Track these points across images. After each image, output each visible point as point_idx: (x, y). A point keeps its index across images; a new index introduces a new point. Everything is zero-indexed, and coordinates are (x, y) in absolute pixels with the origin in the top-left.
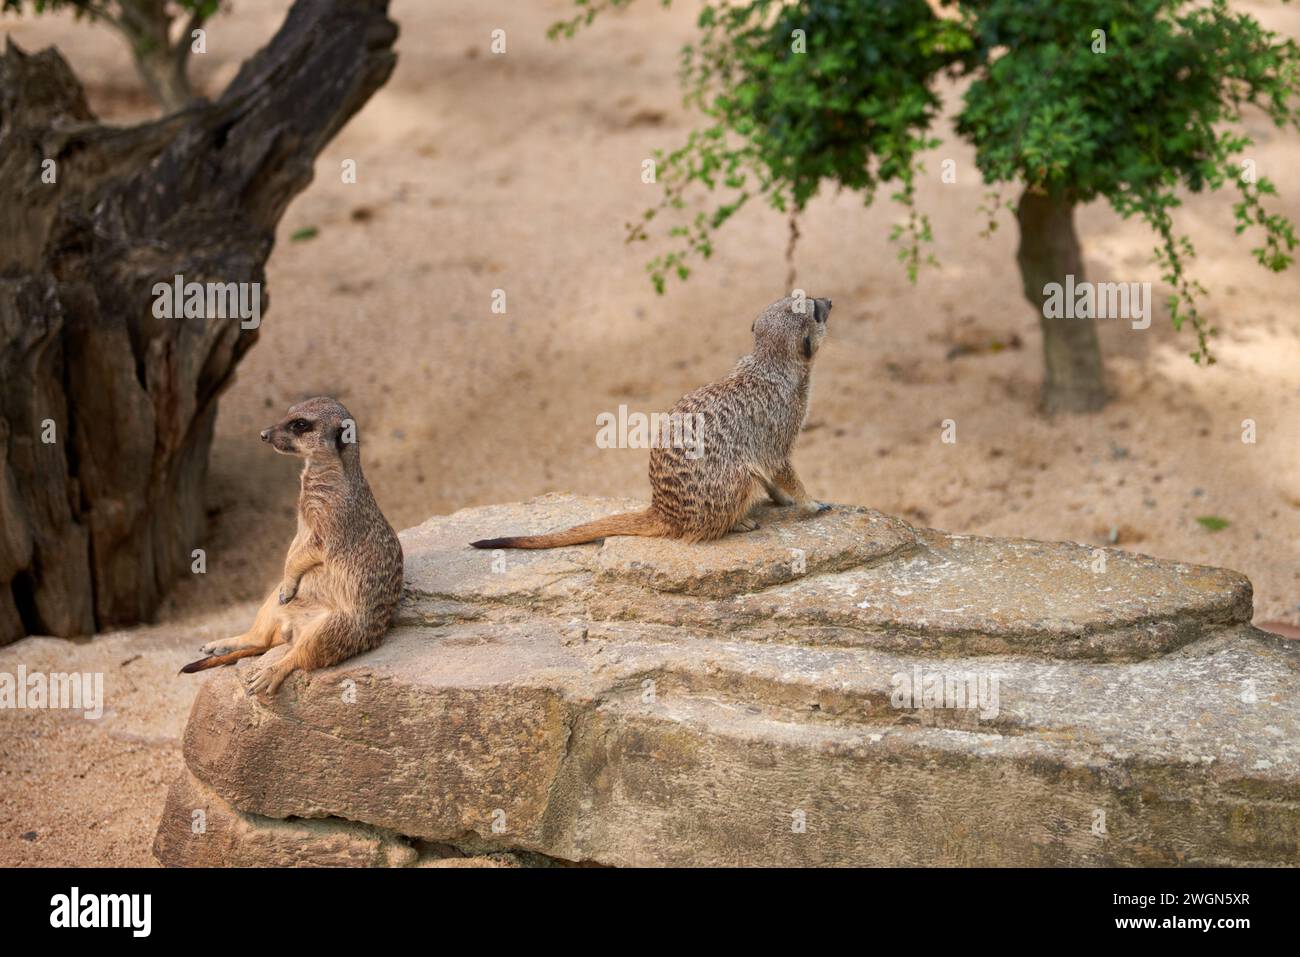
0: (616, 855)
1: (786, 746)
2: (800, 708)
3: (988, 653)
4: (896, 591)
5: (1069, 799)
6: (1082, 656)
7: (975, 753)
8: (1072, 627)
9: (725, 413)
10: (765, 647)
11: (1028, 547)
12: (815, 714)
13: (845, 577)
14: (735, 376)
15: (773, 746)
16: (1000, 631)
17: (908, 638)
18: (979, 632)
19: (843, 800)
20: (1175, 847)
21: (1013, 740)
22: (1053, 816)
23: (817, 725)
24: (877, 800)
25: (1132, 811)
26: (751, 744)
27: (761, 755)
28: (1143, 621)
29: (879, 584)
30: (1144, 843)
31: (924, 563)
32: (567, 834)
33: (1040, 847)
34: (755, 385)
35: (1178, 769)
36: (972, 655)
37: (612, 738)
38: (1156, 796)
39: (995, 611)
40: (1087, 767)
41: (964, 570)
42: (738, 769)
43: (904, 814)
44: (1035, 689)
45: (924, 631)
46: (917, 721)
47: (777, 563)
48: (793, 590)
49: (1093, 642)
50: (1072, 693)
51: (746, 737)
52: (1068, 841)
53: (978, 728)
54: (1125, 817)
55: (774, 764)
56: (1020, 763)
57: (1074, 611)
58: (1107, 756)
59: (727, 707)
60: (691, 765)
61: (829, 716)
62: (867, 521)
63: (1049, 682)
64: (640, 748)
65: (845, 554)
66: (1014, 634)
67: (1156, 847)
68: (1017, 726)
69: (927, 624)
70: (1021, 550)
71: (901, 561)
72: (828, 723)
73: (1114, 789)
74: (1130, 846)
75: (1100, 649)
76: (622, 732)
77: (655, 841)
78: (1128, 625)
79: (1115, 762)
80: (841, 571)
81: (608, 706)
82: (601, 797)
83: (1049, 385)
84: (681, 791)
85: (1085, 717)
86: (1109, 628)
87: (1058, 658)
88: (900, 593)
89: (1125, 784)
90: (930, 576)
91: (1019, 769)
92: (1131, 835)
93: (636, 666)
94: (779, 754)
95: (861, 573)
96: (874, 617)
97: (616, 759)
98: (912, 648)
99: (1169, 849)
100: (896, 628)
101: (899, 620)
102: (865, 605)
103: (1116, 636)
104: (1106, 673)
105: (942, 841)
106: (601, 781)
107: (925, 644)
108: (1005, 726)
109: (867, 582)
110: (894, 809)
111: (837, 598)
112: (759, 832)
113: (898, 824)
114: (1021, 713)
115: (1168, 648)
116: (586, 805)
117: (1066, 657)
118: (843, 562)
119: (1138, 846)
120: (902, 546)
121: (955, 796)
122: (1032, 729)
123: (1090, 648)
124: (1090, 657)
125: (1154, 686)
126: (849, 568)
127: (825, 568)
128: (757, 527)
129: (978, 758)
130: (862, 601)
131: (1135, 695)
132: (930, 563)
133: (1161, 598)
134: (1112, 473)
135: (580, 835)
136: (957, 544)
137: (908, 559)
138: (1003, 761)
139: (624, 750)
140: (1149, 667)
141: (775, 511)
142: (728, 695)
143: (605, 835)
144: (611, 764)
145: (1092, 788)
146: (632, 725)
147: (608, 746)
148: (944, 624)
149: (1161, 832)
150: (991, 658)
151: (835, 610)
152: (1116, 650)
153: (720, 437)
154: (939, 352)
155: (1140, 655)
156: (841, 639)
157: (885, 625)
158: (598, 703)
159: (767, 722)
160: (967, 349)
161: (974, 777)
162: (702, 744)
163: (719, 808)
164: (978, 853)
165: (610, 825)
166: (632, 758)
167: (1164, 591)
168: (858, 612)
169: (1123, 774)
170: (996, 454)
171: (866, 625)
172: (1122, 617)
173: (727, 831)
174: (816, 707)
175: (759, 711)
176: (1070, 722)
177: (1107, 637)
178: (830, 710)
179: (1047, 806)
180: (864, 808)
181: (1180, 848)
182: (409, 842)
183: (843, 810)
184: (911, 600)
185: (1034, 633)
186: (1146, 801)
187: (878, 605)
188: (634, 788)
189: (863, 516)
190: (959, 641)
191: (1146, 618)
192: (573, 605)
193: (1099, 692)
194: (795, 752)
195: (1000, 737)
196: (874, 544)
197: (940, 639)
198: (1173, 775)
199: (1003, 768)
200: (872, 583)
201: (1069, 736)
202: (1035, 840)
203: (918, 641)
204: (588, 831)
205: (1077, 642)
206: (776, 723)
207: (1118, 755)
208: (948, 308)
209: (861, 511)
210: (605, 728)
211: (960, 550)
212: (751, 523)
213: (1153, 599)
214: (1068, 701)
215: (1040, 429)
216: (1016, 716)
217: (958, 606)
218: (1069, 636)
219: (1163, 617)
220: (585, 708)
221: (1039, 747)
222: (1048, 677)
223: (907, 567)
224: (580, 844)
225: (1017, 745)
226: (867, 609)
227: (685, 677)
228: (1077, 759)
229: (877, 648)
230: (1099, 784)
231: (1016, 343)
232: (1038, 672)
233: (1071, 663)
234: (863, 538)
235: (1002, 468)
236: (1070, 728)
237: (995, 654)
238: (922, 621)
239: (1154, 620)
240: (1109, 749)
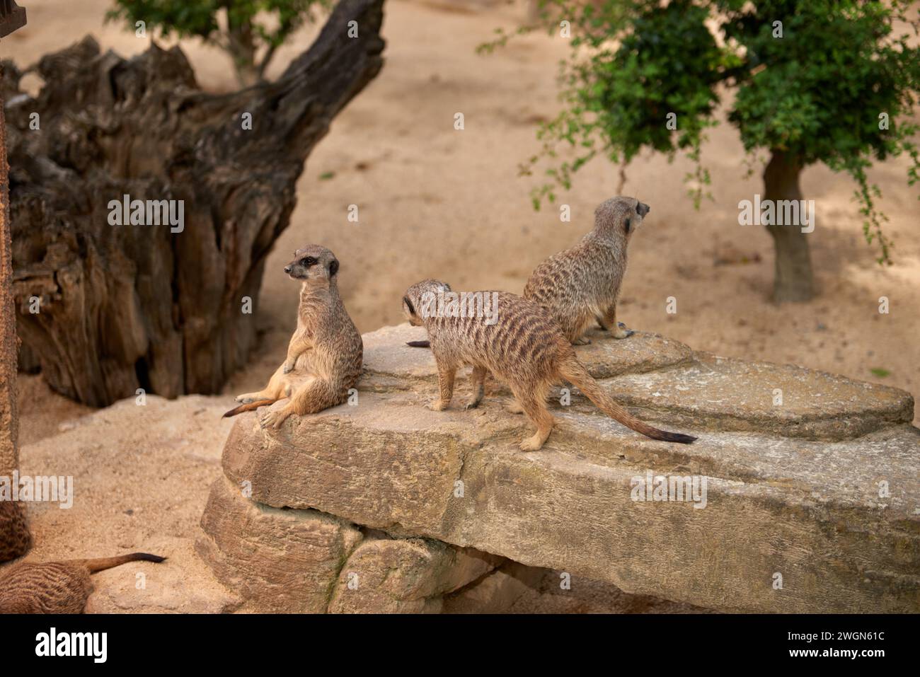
0: (488, 544)
1: (601, 481)
2: (612, 457)
3: (737, 430)
4: (678, 387)
5: (787, 526)
6: (800, 435)
7: (726, 492)
8: (794, 417)
10: (590, 418)
11: (766, 366)
12: (621, 462)
13: (645, 377)
15: (593, 480)
16: (745, 416)
17: (685, 417)
18: (732, 416)
19: (637, 517)
20: (857, 563)
21: (752, 485)
22: (776, 537)
23: (622, 469)
24: (659, 519)
25: (829, 537)
26: (578, 478)
27: (586, 486)
28: (841, 416)
29: (667, 382)
30: (836, 558)
31: (697, 371)
32: (458, 529)
33: (766, 557)
35: (862, 511)
36: (727, 431)
37: (490, 469)
38: (846, 528)
39: (743, 403)
40: (801, 506)
41: (723, 377)
42: (569, 494)
43: (677, 530)
44: (768, 455)
45: (695, 413)
46: (688, 470)
47: (602, 364)
48: (611, 382)
49: (807, 427)
50: (792, 458)
51: (576, 473)
52: (784, 554)
53: (728, 476)
54: (824, 540)
55: (593, 492)
56: (755, 500)
57: (795, 407)
58: (814, 499)
59: (564, 453)
60: (539, 489)
61: (631, 463)
62: (661, 342)
63: (777, 451)
64: (507, 476)
65: (646, 362)
66: (755, 419)
67: (844, 561)
68: (755, 477)
69: (698, 409)
70: (761, 368)
71: (682, 369)
72: (630, 468)
73: (818, 521)
74: (826, 559)
75: (812, 432)
76: (496, 465)
77: (513, 537)
78: (832, 418)
79: (819, 504)
80: (643, 373)
81: (488, 449)
82: (481, 506)
83: (778, 284)
84: (532, 506)
85: (800, 474)
86: (819, 419)
87: (783, 436)
88: (681, 389)
89: (826, 518)
90: (701, 380)
91: (754, 505)
92: (827, 552)
93: (507, 424)
94: (596, 485)
95: (656, 375)
96: (663, 402)
97: (491, 483)
98: (687, 423)
99: (853, 564)
100: (679, 410)
101: (680, 405)
102: (657, 394)
103: (823, 424)
104: (815, 447)
105: (701, 549)
106: (481, 496)
107: (696, 422)
108: (748, 477)
109: (659, 381)
110: (670, 526)
111: (639, 389)
112: (581, 536)
113: (672, 536)
114: (758, 469)
115: (857, 435)
116: (471, 511)
117: (789, 435)
118: (645, 367)
119: (832, 560)
120: (683, 359)
121: (711, 519)
122: (765, 479)
123: (805, 430)
124: (805, 437)
125: (848, 457)
126: (648, 371)
127: (633, 370)
128: (590, 343)
129: (728, 496)
130: (656, 392)
131: (834, 462)
132: (701, 372)
133: (853, 402)
134: (816, 339)
135: (465, 530)
136: (719, 362)
137: (687, 368)
138: (744, 498)
139: (496, 477)
140: (844, 446)
141: (602, 333)
142: (565, 446)
143: (482, 531)
144: (488, 486)
145: (803, 520)
146: (503, 461)
147: (486, 474)
148: (709, 409)
149: (847, 552)
150: (739, 433)
151: (638, 396)
152: (822, 433)
154: (709, 262)
155: (838, 438)
156: (641, 415)
157: (670, 408)
158: (482, 446)
159: (590, 464)
160: (725, 261)
161: (724, 508)
162: (547, 476)
163: (556, 518)
164: (724, 558)
165: (485, 525)
166: (501, 482)
167: (855, 398)
168: (652, 398)
169: (824, 512)
170: (742, 324)
171: (658, 407)
172: (827, 412)
173: (560, 533)
174: (623, 457)
175: (585, 458)
176: (790, 477)
177: (817, 424)
178: (631, 460)
179: (772, 530)
180: (651, 524)
181: (860, 563)
182: (358, 528)
183: (636, 524)
184: (688, 393)
185: (768, 419)
186: (839, 531)
187: (666, 395)
188: (502, 502)
189: (658, 339)
190: (718, 421)
191: (843, 414)
193: (810, 459)
194: (607, 485)
195: (743, 484)
196: (665, 357)
197: (706, 419)
198: (858, 514)
199: (744, 503)
200: (663, 381)
201: (789, 485)
202: (763, 552)
203: (691, 420)
204: (471, 528)
205: (796, 427)
206: (596, 465)
207: (821, 500)
208: (715, 236)
209: (658, 336)
210: (485, 462)
211: (721, 365)
212: (586, 340)
213: (848, 403)
214: (789, 463)
215: (770, 310)
216: (754, 470)
217: (718, 399)
218: (791, 422)
219: (855, 414)
220: (473, 448)
221: (769, 491)
222: (776, 448)
223: (686, 373)
224: (466, 535)
225: (754, 489)
226: (659, 397)
228: (795, 500)
229: (664, 422)
230: (808, 517)
231: (757, 259)
232: (769, 444)
233: (792, 440)
234: (658, 353)
235: (745, 333)
236: (790, 480)
237: (742, 431)
238: (695, 406)
239: (849, 415)
240: (816, 495)
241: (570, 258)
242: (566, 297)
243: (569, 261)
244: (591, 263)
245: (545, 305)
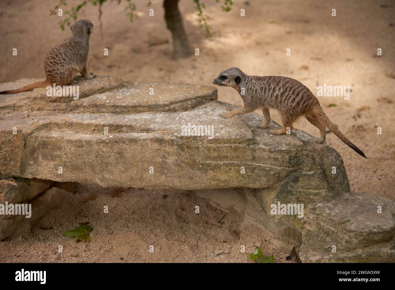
0: (42, 176)
1: (86, 141)
2: (90, 130)
3: (143, 112)
4: (117, 97)
5: (165, 149)
6: (169, 110)
7: (139, 138)
8: (166, 103)
9: (66, 52)
10: (80, 115)
11: (156, 84)
12: (94, 132)
13: (103, 95)
14: (68, 42)
15: (82, 141)
16: (146, 105)
17: (120, 109)
18: (140, 106)
19: (104, 154)
20: (195, 159)
21: (150, 134)
22: (162, 154)
23: (95, 135)
24: (113, 154)
25: (183, 150)
26: (76, 141)
27: (79, 144)
28: (186, 100)
29: (112, 96)
30: (187, 159)
31: (126, 89)
32: (27, 171)
33: (159, 163)
34: (75, 43)
35: (195, 138)
36: (139, 113)
37: (37, 143)
38: (189, 146)
39: (145, 100)
40: (170, 139)
41: (137, 90)
42: (73, 149)
43: (121, 157)
44: (156, 120)
45: (124, 107)
46: (123, 131)
47: (83, 91)
48: (88, 99)
49: (172, 107)
50: (166, 120)
51: (75, 139)
52: (166, 160)
53: (139, 132)
54: (181, 152)
55: (83, 146)
56: (151, 140)
57: (167, 99)
58: (175, 136)
59: (70, 132)
60: (60, 149)
61: (98, 132)
62: (109, 79)
63: (160, 118)
64: (45, 145)
65: (102, 88)
66: (150, 106)
67: (190, 160)
68: (151, 130)
69: (125, 105)
70: (154, 85)
71: (119, 89)
72: (98, 134)
73: (178, 145)
74: (183, 160)
75: (174, 108)
76: (40, 141)
77: (52, 171)
78: (182, 101)
79: (177, 137)
80: (102, 93)
81: (35, 134)
82: (36, 160)
83: (175, 52)
84: (58, 156)
85: (169, 126)
86: (177, 102)
87: (163, 111)
88: (118, 97)
89: (181, 143)
90: (127, 93)
91: (151, 142)
92: (183, 157)
93: (43, 122)
94: (84, 143)
95: (108, 93)
96: (110, 104)
97: (38, 149)
98: (121, 112)
99: (194, 160)
100: (117, 107)
101: (117, 104)
102: (108, 101)
103: (179, 104)
104: (176, 114)
105: (132, 164)
106: (35, 155)
107: (125, 111)
108: (148, 131)
109: (109, 95)
110: (118, 156)
111: (100, 100)
112: (81, 166)
113: (119, 160)
114: (152, 127)
115: (193, 107)
116: (32, 162)
117: (165, 111)
118: (102, 90)
119: (186, 160)
120: (119, 85)
121: (134, 150)
122: (155, 131)
123: (171, 108)
124: (171, 111)
125: (189, 117)
126: (104, 92)
127: (97, 92)
128: (77, 83)
129: (140, 140)
130: (107, 100)
131: (184, 119)
132: (128, 89)
133: (192, 94)
134: (191, 72)
135: (31, 171)
136: (136, 84)
137: (121, 89)
138: (147, 140)
139: (40, 146)
140: (188, 112)
141: (83, 78)
142: (69, 129)
143: (38, 170)
144: (37, 150)
145: (171, 145)
146: (42, 139)
147: (36, 145)
148: (130, 105)
149: (191, 156)
150: (144, 113)
151: (99, 103)
152: (179, 108)
153: (64, 59)
154: (146, 45)
155: (186, 109)
156: (101, 111)
157: (113, 106)
158: (32, 133)
159: (81, 135)
160: (154, 44)
161: (139, 145)
162: (62, 142)
163: (69, 160)
164: (142, 166)
165: (39, 168)
166: (43, 148)
167: (193, 92)
168: (105, 103)
169: (180, 141)
170: (161, 70)
171: (108, 106)
172: (180, 99)
173: (72, 166)
174: (94, 130)
175: (79, 132)
176: (165, 128)
177: (176, 105)
178: (98, 130)
179: (160, 151)
180: (110, 156)
181: (197, 159)
183: (104, 157)
184: (121, 99)
185: (156, 105)
186: (187, 147)
187: (112, 101)
188: (45, 157)
189: (108, 78)
190: (135, 109)
191: (187, 99)
192: (25, 108)
193: (173, 120)
194: (89, 142)
195: (146, 134)
196: (110, 85)
197: (129, 109)
198: (193, 139)
199: (147, 142)
200: (110, 96)
201: (165, 131)
202: (157, 161)
203: (123, 110)
204: (33, 170)
205: (168, 107)
206: (83, 135)
207: (178, 136)
208: (149, 34)
209: (108, 77)
210: (35, 140)
211: (137, 86)
212: (75, 82)
213: (189, 95)
214: (165, 122)
216: (150, 127)
217: (134, 100)
218: (165, 105)
219: (192, 99)
220: (28, 135)
221: (157, 135)
222: (160, 117)
223: (121, 91)
224: (31, 173)
225: (151, 135)
226: (109, 102)
227: (57, 125)
228: (167, 137)
229: (112, 113)
230: (173, 144)
231: (167, 42)
232: (157, 116)
233: (166, 113)
234: (108, 83)
235: (162, 73)
236: (165, 129)
237: (145, 112)
238: (124, 104)
239: (189, 100)
240: (176, 134)
241: (62, 47)
242: (62, 64)
243: (62, 48)
244: (72, 49)
245: (54, 68)
